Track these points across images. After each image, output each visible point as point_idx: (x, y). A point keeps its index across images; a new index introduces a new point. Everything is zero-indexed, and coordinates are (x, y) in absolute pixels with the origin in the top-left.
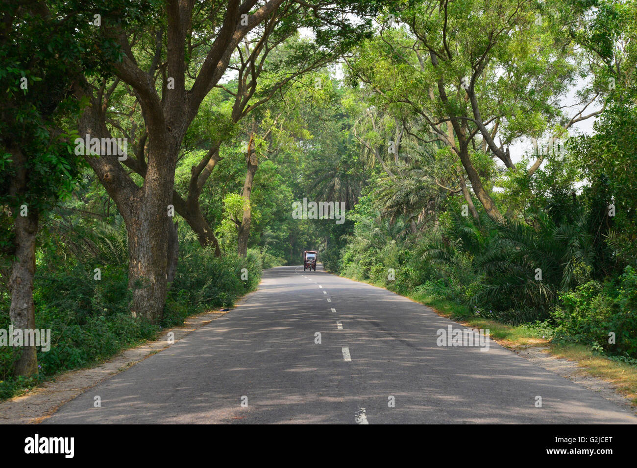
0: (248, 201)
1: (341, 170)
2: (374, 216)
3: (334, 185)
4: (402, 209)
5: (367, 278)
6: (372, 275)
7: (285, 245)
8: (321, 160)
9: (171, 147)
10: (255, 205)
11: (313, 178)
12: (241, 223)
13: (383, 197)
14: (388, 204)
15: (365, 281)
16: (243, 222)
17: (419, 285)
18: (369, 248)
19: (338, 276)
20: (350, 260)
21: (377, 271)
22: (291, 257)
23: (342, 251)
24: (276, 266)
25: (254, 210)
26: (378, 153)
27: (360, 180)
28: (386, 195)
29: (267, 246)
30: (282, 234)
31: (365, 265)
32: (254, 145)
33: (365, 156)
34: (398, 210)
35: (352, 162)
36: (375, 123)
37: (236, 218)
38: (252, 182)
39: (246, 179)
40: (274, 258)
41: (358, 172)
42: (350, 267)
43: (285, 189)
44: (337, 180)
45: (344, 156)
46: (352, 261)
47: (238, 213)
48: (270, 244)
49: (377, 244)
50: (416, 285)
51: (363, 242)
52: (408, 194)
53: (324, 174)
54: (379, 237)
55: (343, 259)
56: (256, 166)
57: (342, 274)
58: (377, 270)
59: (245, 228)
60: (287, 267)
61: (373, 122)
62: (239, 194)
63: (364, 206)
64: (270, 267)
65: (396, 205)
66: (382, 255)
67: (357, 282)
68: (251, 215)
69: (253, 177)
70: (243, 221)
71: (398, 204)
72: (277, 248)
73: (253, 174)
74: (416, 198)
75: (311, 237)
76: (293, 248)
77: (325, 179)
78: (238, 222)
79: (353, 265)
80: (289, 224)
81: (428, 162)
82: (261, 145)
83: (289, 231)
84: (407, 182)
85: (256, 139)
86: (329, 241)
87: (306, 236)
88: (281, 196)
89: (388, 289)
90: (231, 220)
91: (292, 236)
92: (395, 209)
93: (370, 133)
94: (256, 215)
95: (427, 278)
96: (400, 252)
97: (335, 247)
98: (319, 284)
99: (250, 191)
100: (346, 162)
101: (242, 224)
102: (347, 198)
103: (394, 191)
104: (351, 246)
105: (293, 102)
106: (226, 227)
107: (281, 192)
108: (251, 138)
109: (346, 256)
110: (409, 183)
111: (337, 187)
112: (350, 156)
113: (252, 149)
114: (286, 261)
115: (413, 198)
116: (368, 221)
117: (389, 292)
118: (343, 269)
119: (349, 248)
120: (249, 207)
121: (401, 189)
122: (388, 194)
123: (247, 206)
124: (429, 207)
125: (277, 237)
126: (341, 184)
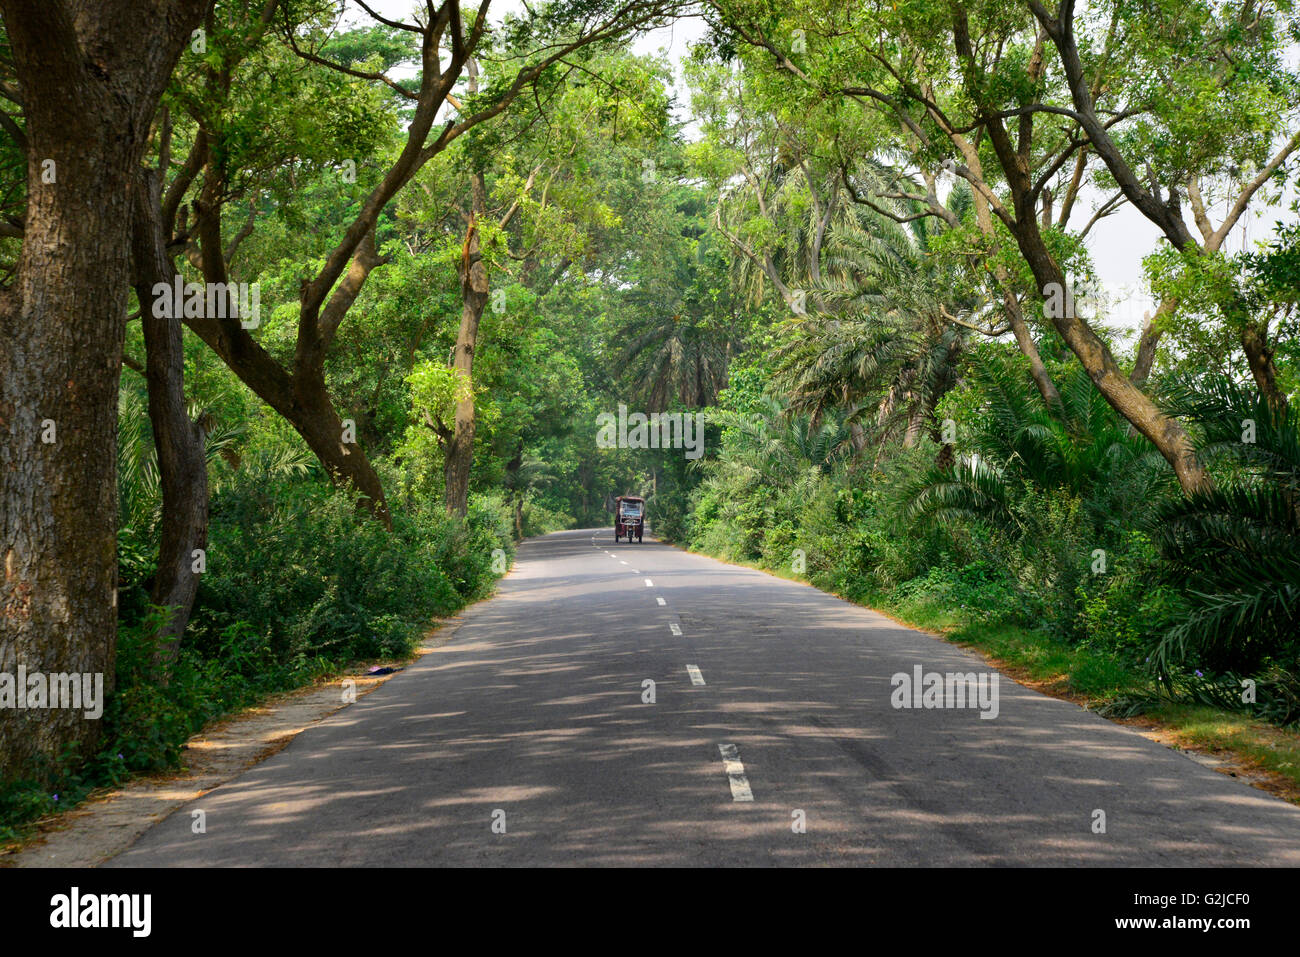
0: (466, 379)
1: (684, 321)
2: (766, 412)
3: (669, 354)
4: (840, 391)
5: (756, 556)
6: (767, 548)
7: (571, 488)
8: (642, 303)
9: (107, 134)
10: (484, 389)
11: (624, 345)
12: (451, 433)
13: (794, 364)
14: (803, 381)
15: (749, 563)
16: (458, 431)
17: (911, 578)
18: (756, 486)
19: (686, 550)
20: (712, 515)
21: (781, 541)
22: (583, 510)
23: (692, 497)
24: (553, 531)
25: (481, 399)
26: (772, 267)
27: (727, 340)
28: (799, 358)
29: (534, 489)
30: (563, 465)
31: (749, 527)
32: (479, 241)
33: (742, 280)
34: (829, 394)
35: (709, 301)
36: (765, 200)
37: (439, 421)
38: (475, 333)
39: (462, 328)
40: (548, 514)
41: (721, 322)
42: (712, 530)
43: (563, 360)
44: (675, 343)
45: (689, 290)
46: (715, 516)
47: (443, 410)
48: (540, 485)
49: (774, 477)
50: (901, 578)
51: (741, 474)
52: (852, 355)
53: (647, 333)
54: (779, 460)
55: (696, 514)
56: (485, 295)
57: (693, 547)
58: (780, 537)
59: (460, 446)
60: (577, 531)
61: (760, 196)
62: (444, 361)
63: (741, 392)
64: (540, 532)
65: (824, 382)
66: (788, 503)
67: (731, 567)
68: (477, 414)
69: (477, 320)
70: (457, 428)
71: (829, 380)
72: (555, 492)
73: (478, 313)
74: (873, 364)
75: (623, 469)
76: (586, 492)
77: (650, 343)
78: (443, 431)
79: (718, 525)
80: (576, 442)
81: (897, 277)
82: (494, 242)
83: (579, 458)
84: (849, 327)
85: (482, 228)
86: (661, 476)
87: (613, 468)
88: (554, 378)
89: (816, 584)
90: (427, 425)
91: (586, 468)
92: (822, 391)
93: (754, 220)
94: (488, 413)
95: (933, 560)
96: (840, 493)
97: (673, 488)
98: (645, 574)
99: (472, 354)
100: (695, 301)
101: (454, 437)
102: (699, 381)
103: (819, 349)
104: (713, 484)
105: (572, 135)
106: (417, 443)
107: (553, 367)
108: (471, 226)
109: (702, 507)
110: (852, 330)
111: (677, 358)
112: (703, 289)
113: (473, 252)
114: (574, 520)
115: (864, 364)
116: (754, 426)
117: (820, 593)
118: (695, 534)
119: (707, 489)
120: (468, 392)
121: (834, 344)
122: (805, 355)
123: (464, 391)
124: (904, 384)
125: (554, 472)
126: (685, 352)
